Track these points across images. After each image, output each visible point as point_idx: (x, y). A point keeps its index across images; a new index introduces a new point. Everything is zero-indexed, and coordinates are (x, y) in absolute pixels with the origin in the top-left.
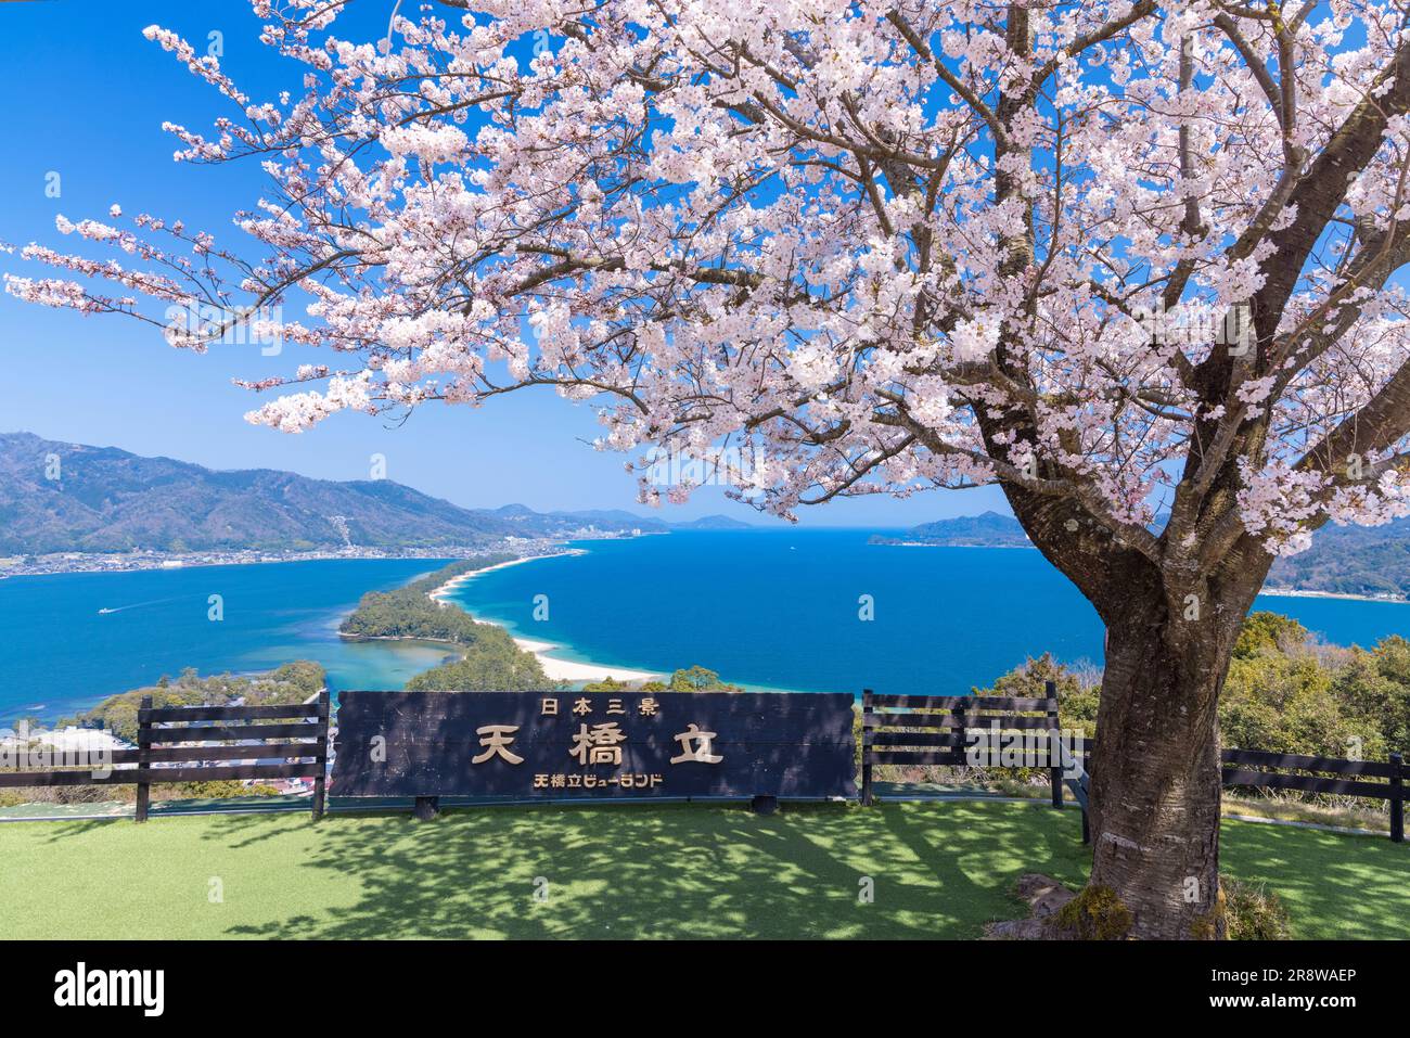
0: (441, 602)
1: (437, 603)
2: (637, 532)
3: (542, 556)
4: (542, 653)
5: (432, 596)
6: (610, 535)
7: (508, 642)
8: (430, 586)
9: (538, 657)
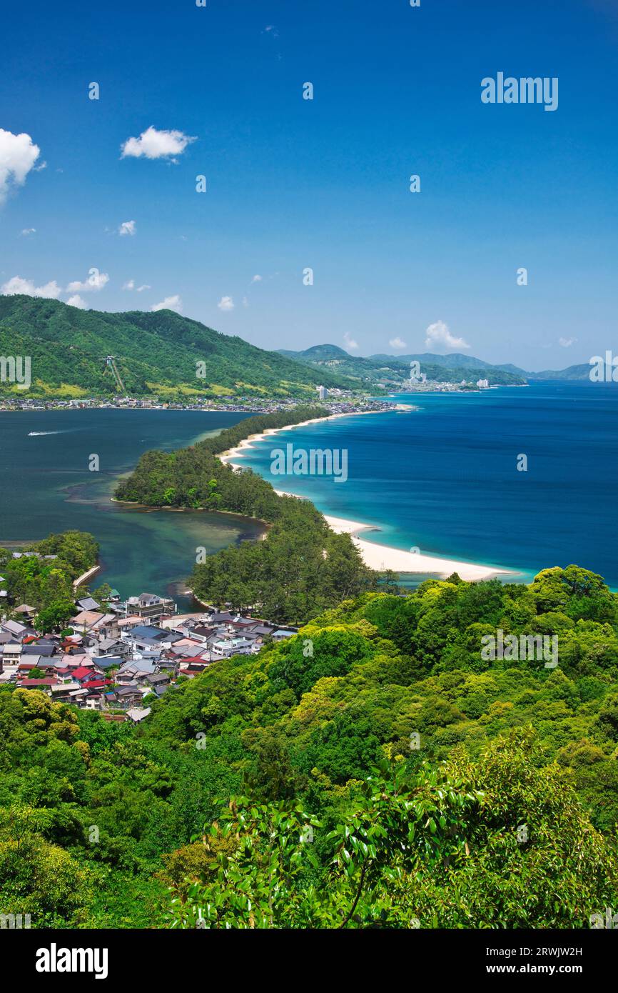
0: (235, 467)
1: (231, 468)
2: (483, 383)
3: (359, 413)
4: (363, 535)
5: (224, 458)
6: (449, 387)
7: (318, 520)
8: (222, 447)
9: (355, 541)
